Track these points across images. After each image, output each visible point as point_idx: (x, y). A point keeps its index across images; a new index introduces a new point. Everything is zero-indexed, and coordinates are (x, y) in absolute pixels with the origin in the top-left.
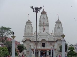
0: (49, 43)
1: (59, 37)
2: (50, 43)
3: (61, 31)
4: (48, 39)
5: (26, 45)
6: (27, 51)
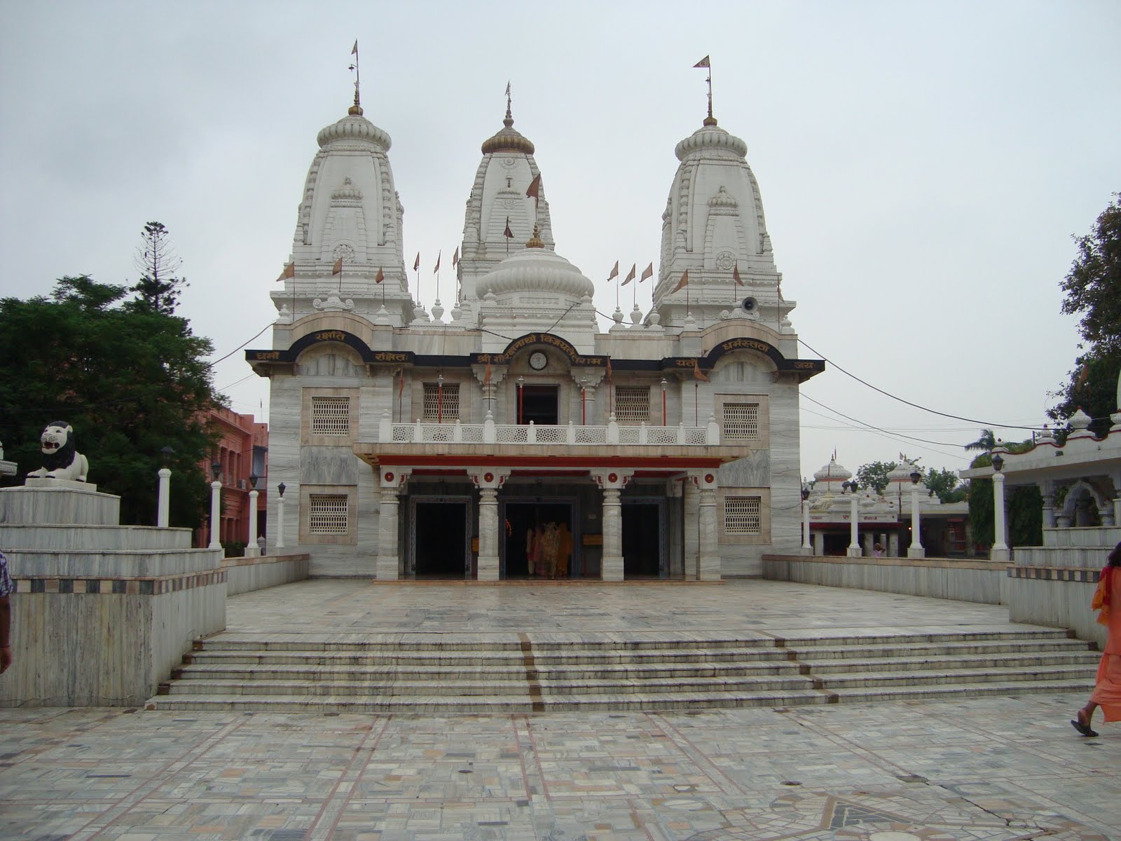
0: (608, 396)
1: (738, 312)
3: (754, 246)
4: (593, 342)
5: (305, 408)
6: (317, 491)
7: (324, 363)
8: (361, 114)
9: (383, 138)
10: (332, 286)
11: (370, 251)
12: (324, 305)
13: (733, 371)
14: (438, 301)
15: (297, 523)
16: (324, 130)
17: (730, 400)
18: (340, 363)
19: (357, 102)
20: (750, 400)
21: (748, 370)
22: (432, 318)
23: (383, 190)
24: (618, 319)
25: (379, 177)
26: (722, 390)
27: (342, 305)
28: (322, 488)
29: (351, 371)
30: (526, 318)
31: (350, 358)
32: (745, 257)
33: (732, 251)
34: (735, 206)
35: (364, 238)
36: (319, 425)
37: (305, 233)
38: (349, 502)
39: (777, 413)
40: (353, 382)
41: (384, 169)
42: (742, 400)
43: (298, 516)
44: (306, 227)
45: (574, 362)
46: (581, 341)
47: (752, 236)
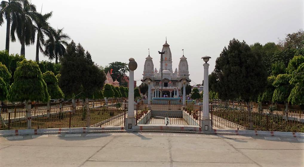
1: (184, 76)
2: (173, 83)
32: (186, 70)
45: (169, 81)
46: (170, 79)
47: (186, 68)
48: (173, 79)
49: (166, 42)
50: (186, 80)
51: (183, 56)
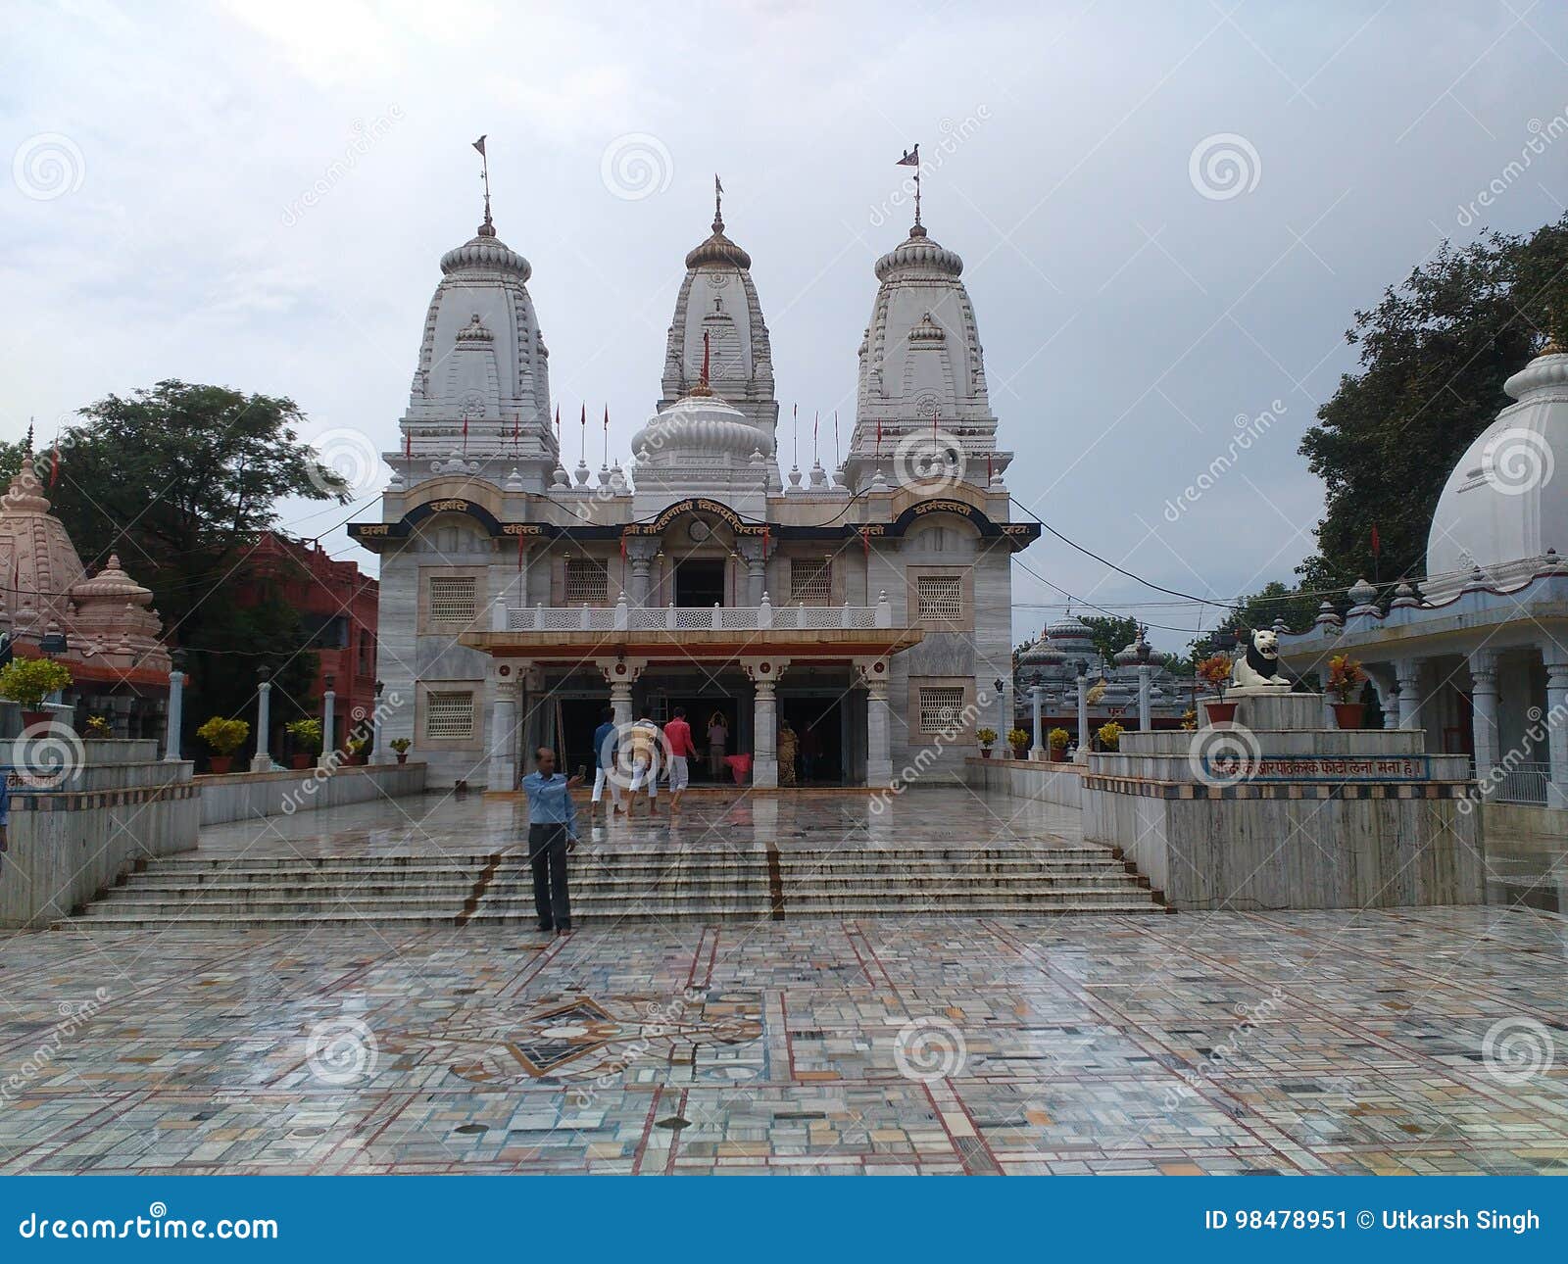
0: (783, 570)
2: (795, 564)
3: (964, 385)
4: (764, 507)
5: (421, 590)
6: (437, 687)
7: (445, 538)
8: (494, 234)
9: (519, 265)
10: (455, 447)
11: (503, 403)
12: (443, 468)
13: (930, 539)
14: (582, 462)
15: (411, 726)
16: (447, 255)
17: (926, 572)
18: (463, 538)
19: (488, 220)
20: (950, 573)
21: (948, 538)
22: (574, 482)
23: (519, 329)
24: (796, 478)
25: (514, 313)
26: (916, 561)
27: (466, 469)
28: (442, 684)
29: (478, 547)
30: (685, 481)
31: (476, 532)
32: (952, 400)
33: (936, 393)
34: (942, 338)
35: (496, 388)
36: (439, 610)
37: (425, 381)
38: (475, 699)
39: (984, 588)
40: (480, 559)
41: (519, 303)
42: (942, 573)
43: (412, 718)
44: (426, 376)
45: (737, 532)
46: (749, 506)
47: (962, 373)
48: (788, 518)
49: (718, 227)
50: (977, 517)
51: (918, 232)
